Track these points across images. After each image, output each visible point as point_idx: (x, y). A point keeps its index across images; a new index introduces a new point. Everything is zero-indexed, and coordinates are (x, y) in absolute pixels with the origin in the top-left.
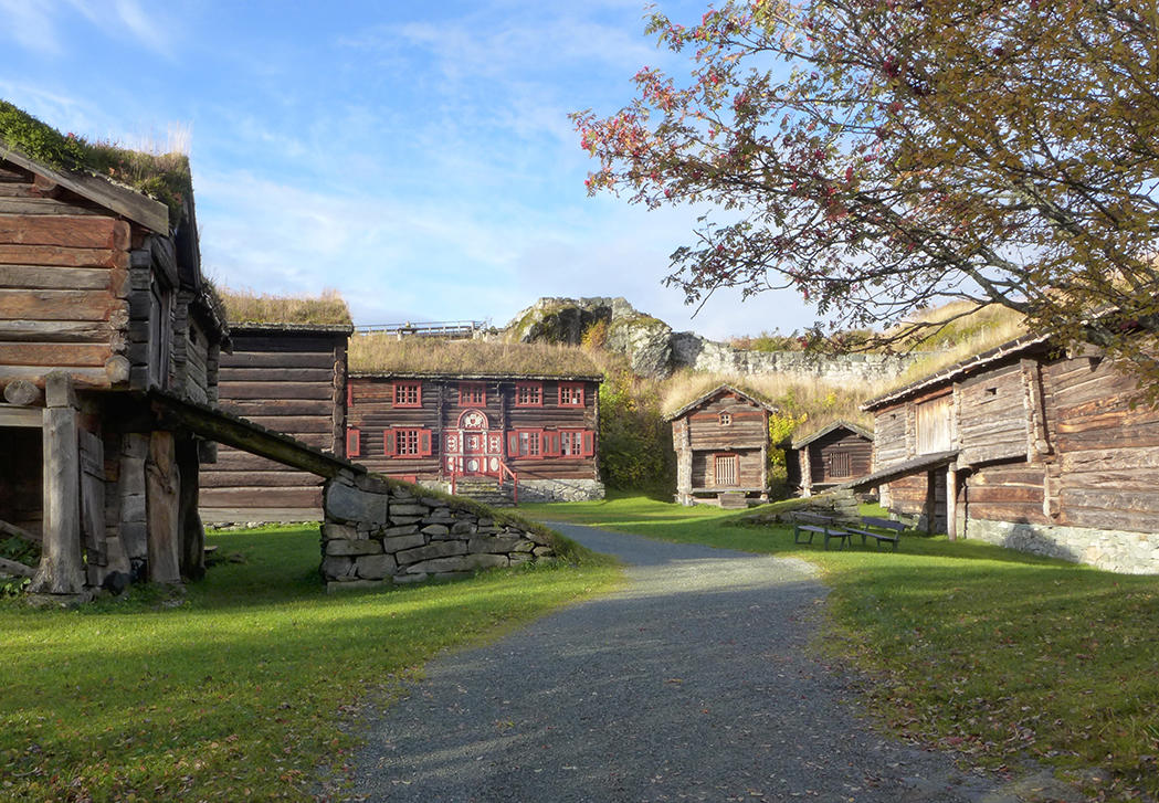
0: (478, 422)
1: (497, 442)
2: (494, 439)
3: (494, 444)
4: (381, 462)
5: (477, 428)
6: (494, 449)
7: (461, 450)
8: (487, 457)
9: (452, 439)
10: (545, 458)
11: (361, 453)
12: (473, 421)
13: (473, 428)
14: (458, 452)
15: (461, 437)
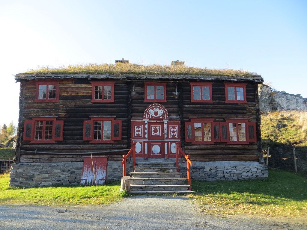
0: (160, 113)
1: (175, 131)
2: (174, 128)
3: (174, 132)
4: (81, 146)
5: (159, 119)
6: (174, 136)
7: (146, 136)
8: (168, 142)
9: (138, 127)
10: (216, 143)
11: (64, 139)
12: (156, 113)
13: (156, 119)
14: (144, 138)
15: (146, 126)
